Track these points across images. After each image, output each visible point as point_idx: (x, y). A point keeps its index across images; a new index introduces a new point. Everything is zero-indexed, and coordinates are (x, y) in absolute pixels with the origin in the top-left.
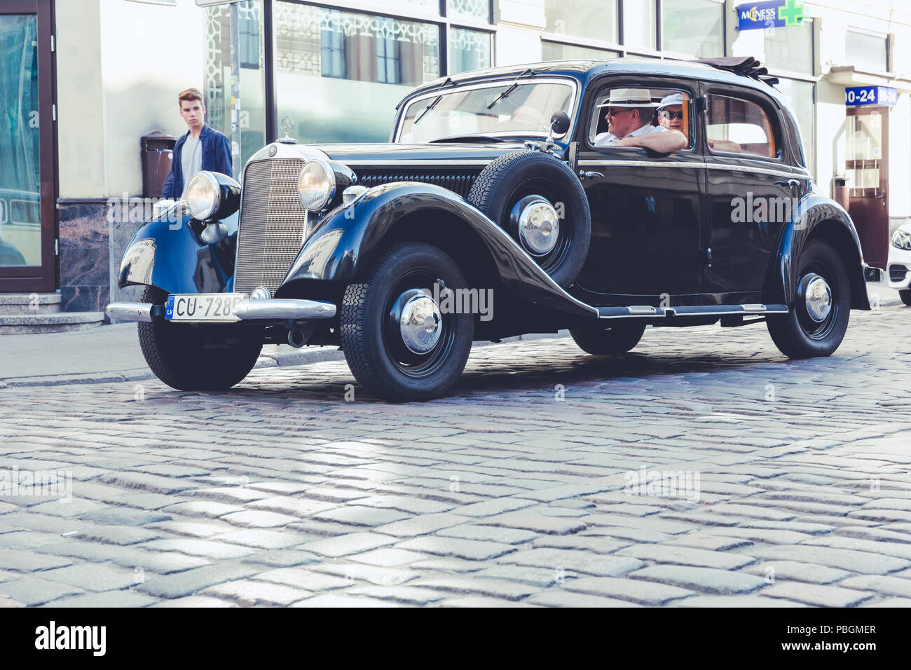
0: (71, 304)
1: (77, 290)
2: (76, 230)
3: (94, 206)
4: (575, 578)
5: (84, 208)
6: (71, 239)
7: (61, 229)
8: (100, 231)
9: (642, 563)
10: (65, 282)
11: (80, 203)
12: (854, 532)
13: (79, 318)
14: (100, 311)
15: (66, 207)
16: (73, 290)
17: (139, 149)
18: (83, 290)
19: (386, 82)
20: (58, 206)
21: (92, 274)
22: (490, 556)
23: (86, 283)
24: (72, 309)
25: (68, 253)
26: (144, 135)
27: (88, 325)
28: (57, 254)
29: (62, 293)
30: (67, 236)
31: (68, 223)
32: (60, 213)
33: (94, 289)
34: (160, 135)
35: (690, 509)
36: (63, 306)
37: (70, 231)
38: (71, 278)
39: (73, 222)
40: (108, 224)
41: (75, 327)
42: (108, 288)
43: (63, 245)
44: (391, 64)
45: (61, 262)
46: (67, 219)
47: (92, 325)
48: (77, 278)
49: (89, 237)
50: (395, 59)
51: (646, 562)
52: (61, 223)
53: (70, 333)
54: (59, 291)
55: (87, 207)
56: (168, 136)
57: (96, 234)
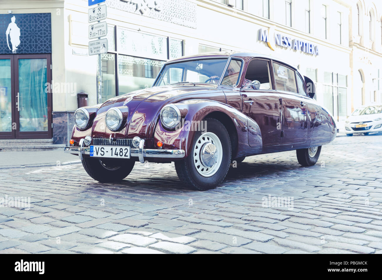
0: (56, 142)
1: (58, 138)
2: (58, 121)
3: (63, 114)
4: (130, 247)
5: (60, 114)
6: (56, 123)
7: (53, 120)
8: (65, 121)
9: (156, 240)
10: (55, 136)
11: (59, 113)
12: (238, 227)
13: (57, 146)
14: (65, 144)
15: (55, 114)
16: (57, 138)
17: (77, 97)
18: (60, 138)
19: (148, 77)
20: (52, 114)
21: (62, 133)
22: (107, 237)
23: (61, 136)
24: (56, 143)
25: (55, 127)
26: (78, 93)
27: (60, 148)
28: (52, 127)
29: (54, 139)
30: (55, 122)
31: (55, 118)
32: (53, 116)
33: (63, 137)
34: (83, 93)
35: (189, 216)
36: (54, 143)
37: (56, 121)
38: (56, 134)
39: (57, 118)
40: (67, 119)
41: (56, 149)
42: (67, 137)
43: (54, 125)
44: (150, 72)
45: (53, 130)
46: (55, 117)
47: (62, 148)
48: (58, 134)
49: (62, 123)
50: (151, 71)
51: (159, 240)
52: (53, 119)
53: (54, 150)
54: (53, 138)
55: (61, 114)
56: (85, 93)
57: (64, 122)
